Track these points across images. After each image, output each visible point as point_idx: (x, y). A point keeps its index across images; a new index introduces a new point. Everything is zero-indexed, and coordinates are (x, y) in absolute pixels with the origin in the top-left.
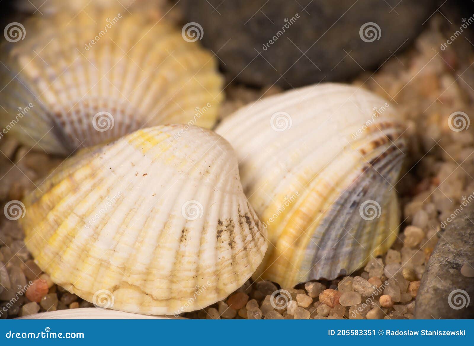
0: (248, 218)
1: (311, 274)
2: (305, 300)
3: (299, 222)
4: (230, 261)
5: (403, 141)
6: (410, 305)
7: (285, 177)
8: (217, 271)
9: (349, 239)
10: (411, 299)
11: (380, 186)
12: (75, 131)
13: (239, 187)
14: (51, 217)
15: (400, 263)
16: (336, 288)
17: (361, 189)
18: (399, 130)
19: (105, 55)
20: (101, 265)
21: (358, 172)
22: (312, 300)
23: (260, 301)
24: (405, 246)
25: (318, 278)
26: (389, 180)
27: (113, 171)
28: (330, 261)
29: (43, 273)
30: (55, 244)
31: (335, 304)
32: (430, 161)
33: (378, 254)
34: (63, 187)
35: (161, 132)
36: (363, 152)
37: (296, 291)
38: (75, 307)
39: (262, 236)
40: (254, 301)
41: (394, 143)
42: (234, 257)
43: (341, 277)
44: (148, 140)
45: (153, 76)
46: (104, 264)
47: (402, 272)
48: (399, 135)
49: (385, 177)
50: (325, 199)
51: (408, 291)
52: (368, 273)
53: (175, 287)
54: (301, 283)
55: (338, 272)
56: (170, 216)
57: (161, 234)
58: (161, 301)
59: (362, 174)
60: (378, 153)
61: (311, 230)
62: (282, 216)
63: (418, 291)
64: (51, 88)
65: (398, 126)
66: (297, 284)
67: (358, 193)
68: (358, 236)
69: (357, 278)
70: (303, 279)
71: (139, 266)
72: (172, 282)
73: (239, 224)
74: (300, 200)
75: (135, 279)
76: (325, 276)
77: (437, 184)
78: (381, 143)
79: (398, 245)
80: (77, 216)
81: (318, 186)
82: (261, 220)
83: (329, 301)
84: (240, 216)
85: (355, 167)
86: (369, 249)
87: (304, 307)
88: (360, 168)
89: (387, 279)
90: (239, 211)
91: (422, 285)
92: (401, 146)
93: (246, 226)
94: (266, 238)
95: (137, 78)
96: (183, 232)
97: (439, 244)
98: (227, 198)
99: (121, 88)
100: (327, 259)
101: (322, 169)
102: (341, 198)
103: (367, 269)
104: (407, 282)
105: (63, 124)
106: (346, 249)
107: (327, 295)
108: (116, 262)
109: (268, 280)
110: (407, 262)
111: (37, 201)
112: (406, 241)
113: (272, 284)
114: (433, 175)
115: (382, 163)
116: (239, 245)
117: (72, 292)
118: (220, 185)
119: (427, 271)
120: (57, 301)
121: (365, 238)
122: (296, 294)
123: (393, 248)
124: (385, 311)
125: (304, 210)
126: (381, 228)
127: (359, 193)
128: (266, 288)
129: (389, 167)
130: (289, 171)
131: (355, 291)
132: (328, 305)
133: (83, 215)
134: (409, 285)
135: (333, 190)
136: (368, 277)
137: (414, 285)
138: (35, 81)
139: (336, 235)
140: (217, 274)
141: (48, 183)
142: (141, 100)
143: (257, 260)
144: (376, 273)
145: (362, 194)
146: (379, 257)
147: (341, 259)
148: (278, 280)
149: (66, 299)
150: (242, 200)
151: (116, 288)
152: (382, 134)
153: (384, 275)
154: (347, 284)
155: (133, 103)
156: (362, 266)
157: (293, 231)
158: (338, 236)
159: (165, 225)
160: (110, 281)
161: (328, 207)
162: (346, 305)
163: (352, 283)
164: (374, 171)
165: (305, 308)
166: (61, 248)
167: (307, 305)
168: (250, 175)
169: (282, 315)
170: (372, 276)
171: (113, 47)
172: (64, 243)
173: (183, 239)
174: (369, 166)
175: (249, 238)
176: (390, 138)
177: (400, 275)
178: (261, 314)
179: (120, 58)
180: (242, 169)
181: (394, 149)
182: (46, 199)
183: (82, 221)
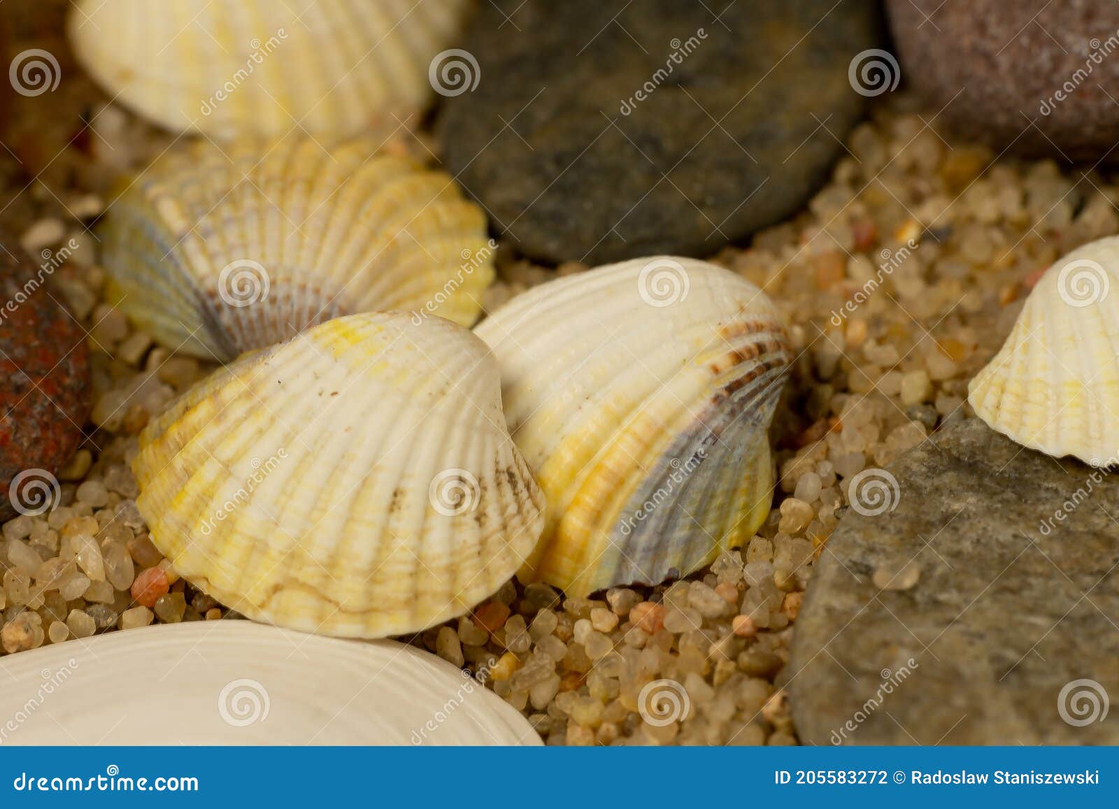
0: (511, 475)
1: (619, 574)
2: (604, 620)
3: (601, 484)
4: (475, 549)
5: (782, 355)
6: (786, 634)
7: (580, 408)
8: (452, 565)
9: (684, 517)
10: (786, 623)
11: (741, 428)
12: (237, 320)
13: (499, 422)
14: (179, 461)
15: (772, 561)
16: (659, 600)
17: (709, 432)
18: (777, 337)
19: (295, 199)
20: (253, 547)
21: (705, 403)
22: (617, 619)
23: (530, 617)
24: (781, 531)
25: (629, 582)
26: (758, 419)
27: (283, 388)
28: (651, 555)
29: (164, 558)
30: (181, 509)
31: (657, 627)
32: (826, 391)
33: (734, 544)
34: (202, 411)
35: (369, 323)
36: (716, 370)
37: (592, 603)
38: (214, 618)
39: (536, 506)
40: (519, 618)
41: (770, 358)
42: (483, 542)
43: (668, 582)
44: (345, 336)
45: (373, 235)
46: (257, 547)
47: (773, 576)
48: (778, 346)
49: (750, 413)
50: (647, 447)
51: (782, 609)
52: (716, 576)
53: (379, 590)
54: (600, 590)
55: (665, 572)
56: (373, 466)
57: (357, 497)
58: (354, 613)
59: (712, 407)
60: (741, 372)
61: (620, 499)
62: (572, 475)
63: (798, 609)
64: (203, 249)
65: (776, 329)
66: (593, 590)
67: (703, 439)
68: (701, 513)
69: (696, 585)
70: (604, 585)
71: (317, 553)
72: (373, 581)
73: (495, 484)
74: (604, 448)
75: (308, 575)
76: (642, 580)
77: (838, 431)
78: (747, 356)
79: (768, 530)
80: (220, 461)
81: (637, 424)
82: (535, 480)
83: (646, 623)
84: (497, 471)
85: (700, 395)
86: (719, 534)
87: (602, 630)
88: (709, 396)
89: (748, 587)
90: (497, 463)
91: (807, 600)
92: (780, 363)
93: (507, 488)
94: (543, 509)
95: (345, 236)
96: (395, 494)
97: (838, 531)
98: (475, 438)
99: (317, 252)
100: (647, 550)
101: (643, 397)
102: (675, 446)
103: (714, 569)
104: (781, 594)
105: (219, 308)
106: (680, 533)
107: (644, 612)
108: (278, 543)
109: (544, 583)
110: (783, 559)
111: (161, 435)
112: (781, 524)
113: (551, 590)
114: (831, 414)
115: (748, 389)
116: (493, 520)
117: (206, 593)
118: (464, 415)
119: (816, 577)
120: (185, 604)
121: (712, 515)
122: (590, 609)
123: (759, 534)
124: (742, 643)
125: (610, 464)
126: (740, 501)
127: (706, 439)
128: (541, 596)
129: (759, 397)
130: (587, 398)
131: (691, 606)
132: (644, 630)
133: (229, 461)
134: (785, 598)
135: (660, 432)
136: (715, 582)
137: (792, 599)
138: (180, 239)
139: (664, 510)
140: (452, 571)
141: (181, 405)
142: (349, 273)
143: (523, 549)
144: (728, 579)
145: (710, 441)
146: (736, 549)
147: (670, 550)
148: (561, 583)
149: (198, 603)
150: (505, 442)
151: (277, 589)
152: (749, 341)
153: (742, 580)
154: (678, 594)
155: (335, 278)
156: (705, 564)
157: (589, 500)
158: (667, 511)
159: (365, 482)
160: (267, 575)
161: (652, 461)
162: (676, 631)
163: (686, 593)
164: (732, 403)
165: (605, 634)
166: (191, 515)
167: (607, 629)
168: (521, 403)
169: (566, 643)
170: (722, 582)
171: (311, 186)
172: (196, 507)
173: (395, 507)
174: (725, 394)
175: (512, 509)
176: (761, 349)
177: (769, 582)
178: (529, 641)
179: (319, 205)
180: (508, 392)
181: (768, 367)
182: (174, 432)
183: (227, 469)
